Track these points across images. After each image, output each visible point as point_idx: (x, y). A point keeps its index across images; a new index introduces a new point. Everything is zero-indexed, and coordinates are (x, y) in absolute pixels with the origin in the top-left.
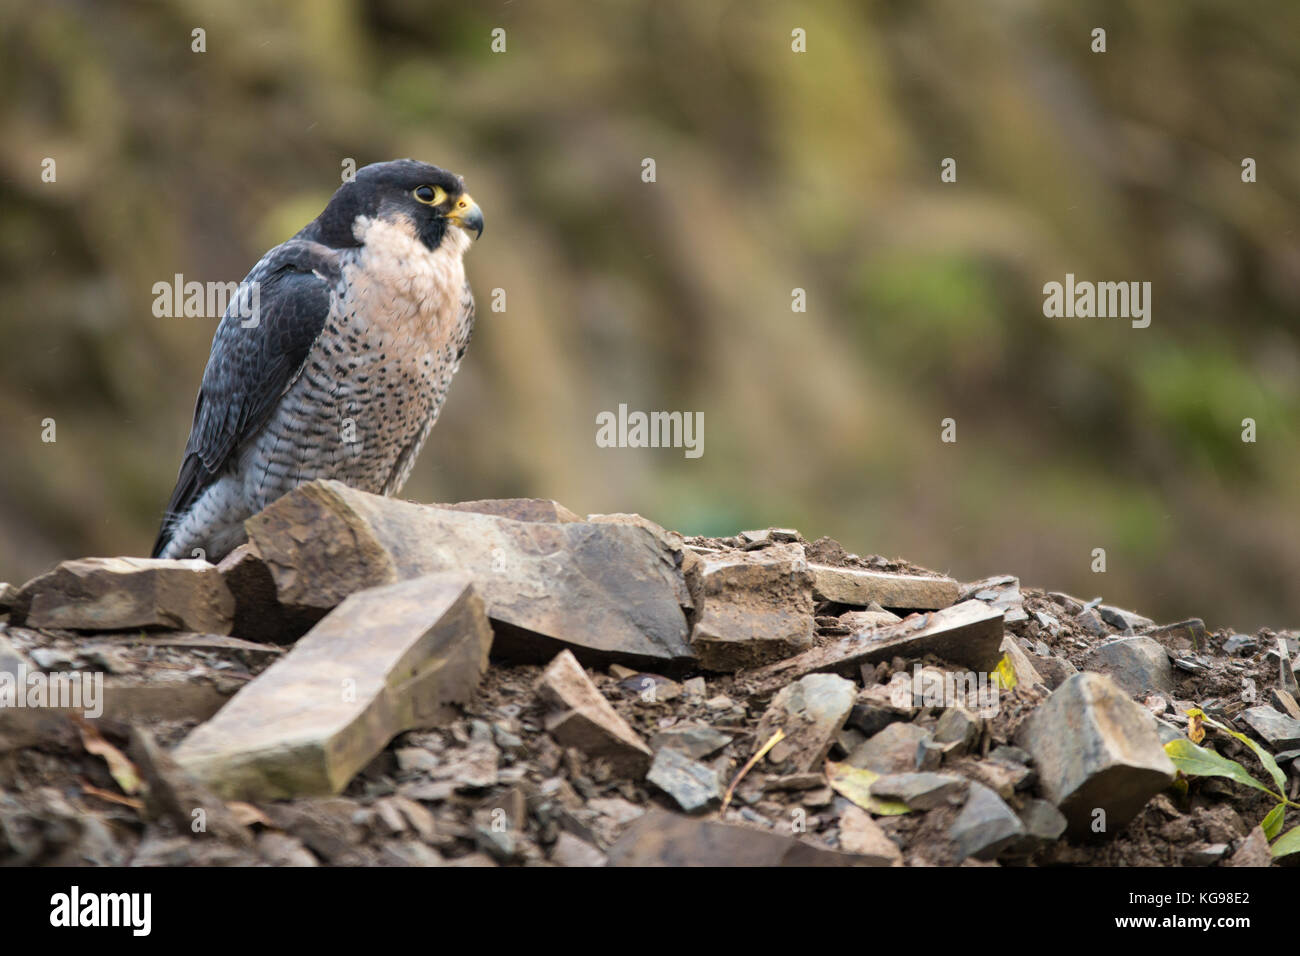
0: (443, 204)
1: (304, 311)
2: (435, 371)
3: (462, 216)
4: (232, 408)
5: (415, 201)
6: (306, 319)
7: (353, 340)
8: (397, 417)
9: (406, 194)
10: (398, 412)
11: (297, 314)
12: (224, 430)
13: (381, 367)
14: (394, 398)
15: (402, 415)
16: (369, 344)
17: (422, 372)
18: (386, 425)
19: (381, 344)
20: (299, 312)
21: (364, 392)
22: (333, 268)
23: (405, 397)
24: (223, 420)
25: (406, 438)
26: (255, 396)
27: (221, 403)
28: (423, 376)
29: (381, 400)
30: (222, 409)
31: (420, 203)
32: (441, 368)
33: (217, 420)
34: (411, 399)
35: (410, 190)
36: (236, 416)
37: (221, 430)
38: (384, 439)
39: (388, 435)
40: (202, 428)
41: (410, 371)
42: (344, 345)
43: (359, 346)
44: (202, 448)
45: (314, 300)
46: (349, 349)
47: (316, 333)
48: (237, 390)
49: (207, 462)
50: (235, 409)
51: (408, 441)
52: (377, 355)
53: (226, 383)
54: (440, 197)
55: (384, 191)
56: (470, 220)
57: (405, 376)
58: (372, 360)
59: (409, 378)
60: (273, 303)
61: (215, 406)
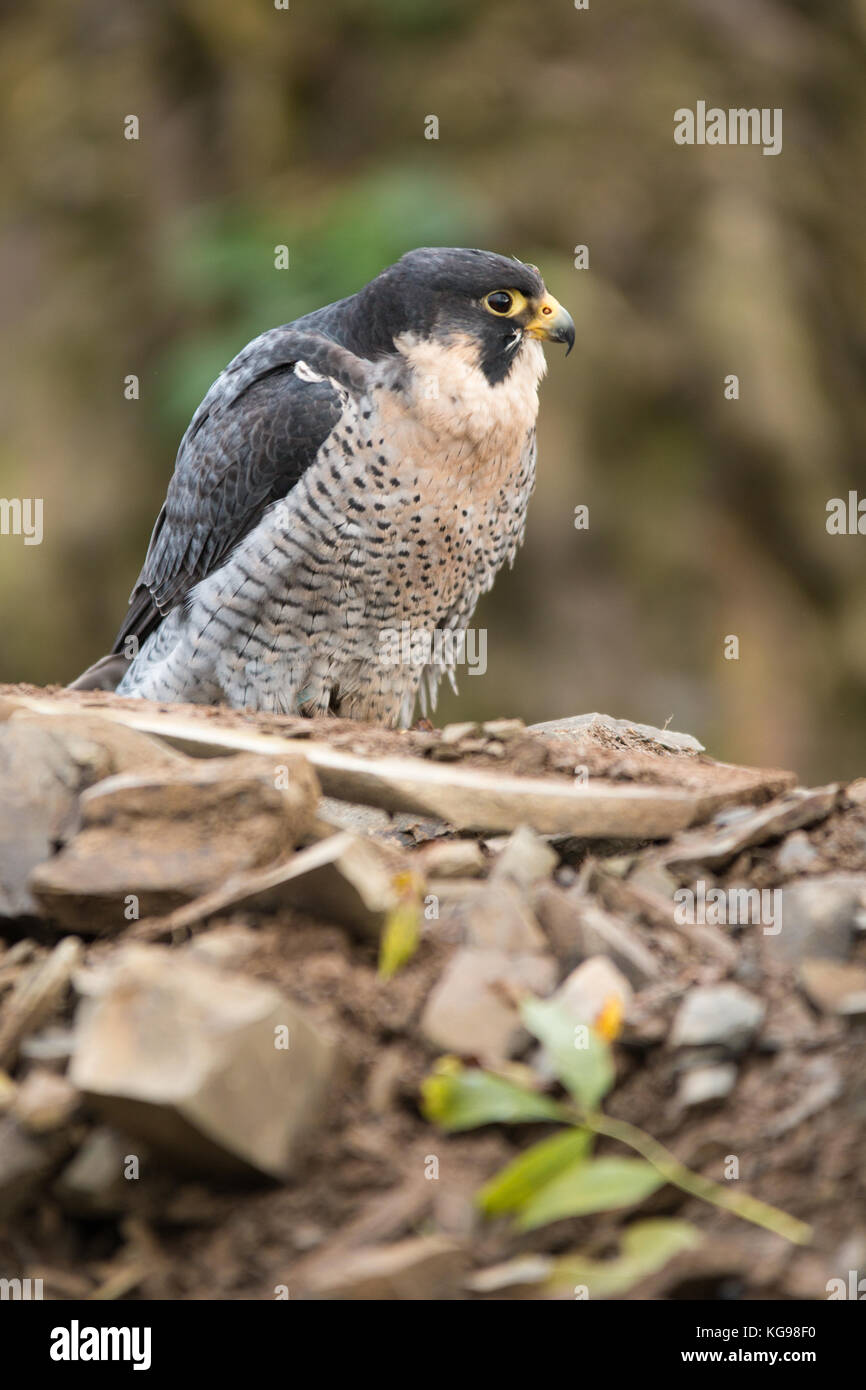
0: (522, 314)
1: (300, 428)
2: (480, 527)
3: (547, 327)
4: (195, 542)
5: (486, 314)
6: (302, 440)
7: (378, 473)
8: (423, 584)
9: (473, 303)
10: (425, 579)
11: (290, 430)
12: (183, 568)
13: (415, 514)
14: (419, 560)
15: (429, 581)
16: (399, 479)
17: (461, 526)
18: (411, 592)
19: (416, 481)
20: (292, 428)
21: (380, 540)
22: (356, 381)
23: (434, 559)
24: (181, 554)
25: (439, 609)
26: (223, 532)
27: (182, 533)
28: (461, 531)
29: (403, 560)
30: (182, 541)
31: (492, 315)
32: (491, 523)
33: (174, 554)
34: (442, 563)
35: (478, 298)
36: (196, 554)
37: (178, 567)
38: (405, 609)
39: (411, 604)
40: (157, 559)
41: (449, 523)
42: (367, 479)
43: (385, 481)
44: (154, 583)
45: (318, 417)
46: (374, 486)
47: (310, 460)
48: (202, 521)
49: (159, 602)
50: (197, 545)
51: (443, 614)
52: (409, 495)
53: (189, 506)
54: (518, 305)
55: (443, 301)
56: (558, 331)
57: (442, 529)
58: (402, 501)
59: (446, 533)
60: (265, 408)
61: (175, 535)
